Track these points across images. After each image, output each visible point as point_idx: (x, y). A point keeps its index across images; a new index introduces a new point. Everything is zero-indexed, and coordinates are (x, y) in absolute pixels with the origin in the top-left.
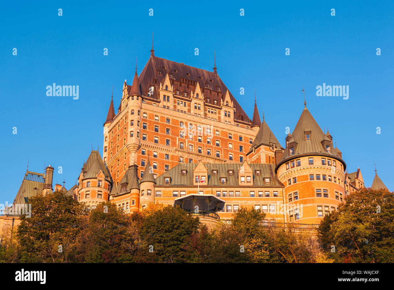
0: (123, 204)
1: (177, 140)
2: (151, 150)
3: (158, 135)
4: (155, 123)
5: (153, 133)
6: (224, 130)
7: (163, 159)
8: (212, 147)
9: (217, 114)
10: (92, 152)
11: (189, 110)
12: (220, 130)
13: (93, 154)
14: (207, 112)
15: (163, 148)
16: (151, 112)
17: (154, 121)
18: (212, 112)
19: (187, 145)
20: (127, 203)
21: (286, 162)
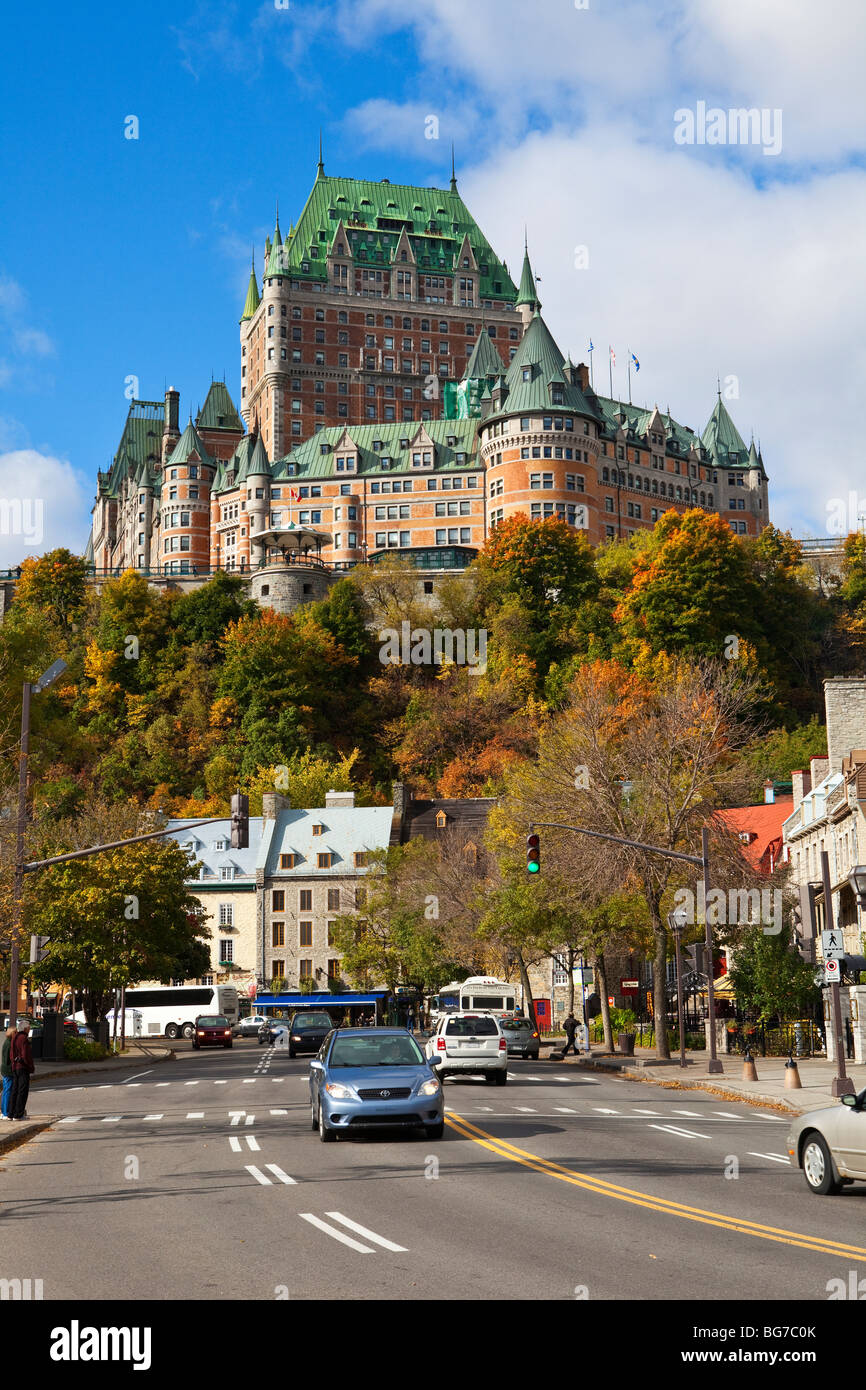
0: (231, 508)
1: (361, 354)
2: (311, 379)
3: (323, 349)
4: (317, 325)
5: (312, 346)
6: (456, 320)
7: (334, 394)
8: (431, 358)
9: (445, 287)
10: (212, 387)
11: (387, 289)
12: (448, 321)
13: (215, 389)
14: (424, 287)
15: (333, 372)
16: (307, 306)
17: (315, 321)
18: (435, 285)
19: (380, 361)
20: (236, 506)
21: (489, 425)
